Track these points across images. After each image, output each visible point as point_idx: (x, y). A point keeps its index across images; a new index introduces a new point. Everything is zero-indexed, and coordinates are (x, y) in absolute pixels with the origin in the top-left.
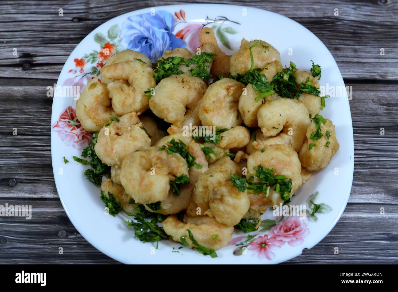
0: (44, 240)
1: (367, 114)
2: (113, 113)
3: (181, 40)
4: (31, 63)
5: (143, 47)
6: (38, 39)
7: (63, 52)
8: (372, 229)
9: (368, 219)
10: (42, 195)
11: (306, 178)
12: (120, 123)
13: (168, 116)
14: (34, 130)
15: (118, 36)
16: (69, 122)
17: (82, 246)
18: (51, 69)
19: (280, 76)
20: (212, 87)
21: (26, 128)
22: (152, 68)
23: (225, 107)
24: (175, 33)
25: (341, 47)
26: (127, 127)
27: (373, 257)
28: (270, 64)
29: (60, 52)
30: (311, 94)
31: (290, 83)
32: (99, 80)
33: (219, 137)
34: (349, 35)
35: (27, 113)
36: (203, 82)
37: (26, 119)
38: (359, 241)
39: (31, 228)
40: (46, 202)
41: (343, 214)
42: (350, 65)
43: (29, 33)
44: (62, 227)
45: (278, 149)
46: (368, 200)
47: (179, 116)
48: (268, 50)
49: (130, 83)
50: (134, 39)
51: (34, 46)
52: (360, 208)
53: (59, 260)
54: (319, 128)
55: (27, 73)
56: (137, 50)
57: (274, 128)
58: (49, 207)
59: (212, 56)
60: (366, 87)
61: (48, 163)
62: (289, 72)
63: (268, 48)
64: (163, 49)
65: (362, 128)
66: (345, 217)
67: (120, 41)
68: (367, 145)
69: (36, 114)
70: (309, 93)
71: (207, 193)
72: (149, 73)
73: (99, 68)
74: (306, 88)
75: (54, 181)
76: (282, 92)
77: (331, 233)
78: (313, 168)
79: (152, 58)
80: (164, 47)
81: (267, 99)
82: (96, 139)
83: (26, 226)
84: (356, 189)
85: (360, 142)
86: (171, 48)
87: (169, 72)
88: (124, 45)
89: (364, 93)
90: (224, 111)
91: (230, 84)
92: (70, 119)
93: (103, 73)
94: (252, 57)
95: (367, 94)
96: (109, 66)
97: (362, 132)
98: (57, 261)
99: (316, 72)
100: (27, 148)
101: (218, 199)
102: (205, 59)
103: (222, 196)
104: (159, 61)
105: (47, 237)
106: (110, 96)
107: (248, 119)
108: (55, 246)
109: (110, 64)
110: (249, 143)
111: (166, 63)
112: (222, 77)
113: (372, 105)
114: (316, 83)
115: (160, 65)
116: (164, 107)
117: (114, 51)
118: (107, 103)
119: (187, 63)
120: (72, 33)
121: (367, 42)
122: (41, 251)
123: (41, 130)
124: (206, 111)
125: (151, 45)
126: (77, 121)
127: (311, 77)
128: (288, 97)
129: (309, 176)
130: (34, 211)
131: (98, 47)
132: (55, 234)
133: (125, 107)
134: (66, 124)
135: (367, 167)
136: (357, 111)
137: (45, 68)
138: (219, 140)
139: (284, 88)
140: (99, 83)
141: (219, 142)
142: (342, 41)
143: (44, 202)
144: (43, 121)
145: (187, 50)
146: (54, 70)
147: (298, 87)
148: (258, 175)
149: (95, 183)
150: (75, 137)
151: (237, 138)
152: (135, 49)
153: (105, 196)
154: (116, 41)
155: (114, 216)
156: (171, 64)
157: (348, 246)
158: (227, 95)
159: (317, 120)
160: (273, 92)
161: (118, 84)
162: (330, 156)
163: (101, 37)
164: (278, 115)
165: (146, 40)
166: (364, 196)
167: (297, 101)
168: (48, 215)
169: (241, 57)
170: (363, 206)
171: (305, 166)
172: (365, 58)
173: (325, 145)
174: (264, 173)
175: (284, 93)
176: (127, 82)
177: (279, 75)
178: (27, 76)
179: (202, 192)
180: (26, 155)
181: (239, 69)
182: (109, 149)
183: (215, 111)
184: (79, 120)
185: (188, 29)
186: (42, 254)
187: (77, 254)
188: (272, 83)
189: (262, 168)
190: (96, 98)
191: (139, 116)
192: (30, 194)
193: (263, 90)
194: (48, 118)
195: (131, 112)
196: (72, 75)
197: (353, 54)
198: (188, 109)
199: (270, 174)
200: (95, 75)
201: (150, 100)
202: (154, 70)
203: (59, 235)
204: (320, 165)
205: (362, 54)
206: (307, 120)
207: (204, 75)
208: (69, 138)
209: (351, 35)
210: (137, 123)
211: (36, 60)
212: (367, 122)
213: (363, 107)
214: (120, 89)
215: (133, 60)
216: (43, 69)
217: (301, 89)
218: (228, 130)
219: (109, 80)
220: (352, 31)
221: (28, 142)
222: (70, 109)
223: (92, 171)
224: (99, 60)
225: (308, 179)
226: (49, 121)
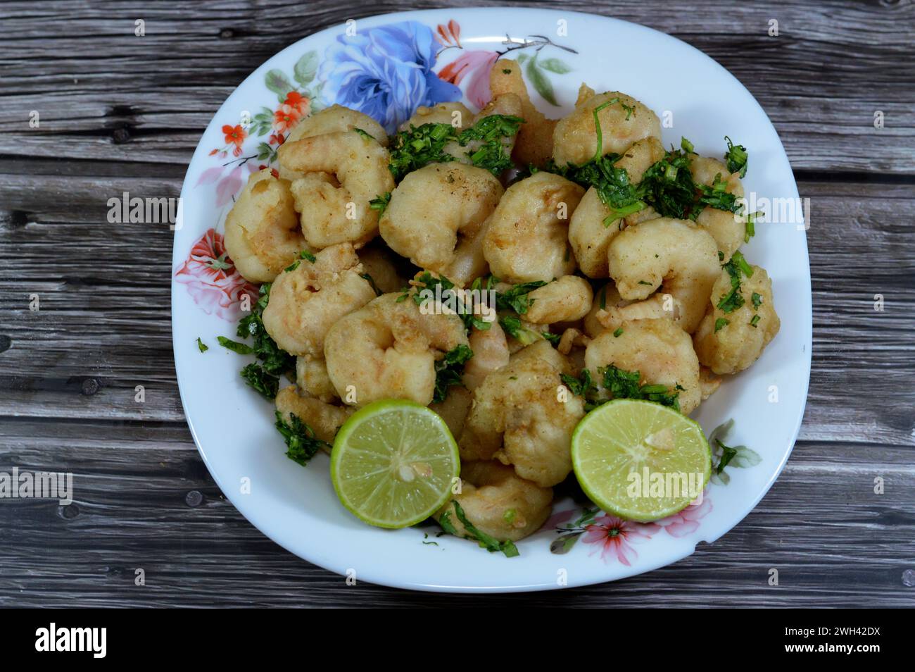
0: (156, 510)
1: (846, 249)
2: (303, 243)
3: (450, 84)
4: (132, 127)
5: (370, 99)
6: (145, 76)
7: (199, 105)
8: (849, 498)
9: (840, 475)
10: (151, 415)
11: (709, 388)
12: (317, 264)
13: (419, 255)
14: (136, 273)
15: (316, 76)
16: (210, 263)
17: (236, 525)
18: (174, 141)
19: (659, 170)
20: (512, 192)
21: (119, 270)
22: (387, 148)
23: (540, 235)
24: (437, 69)
25: (795, 100)
26: (332, 273)
27: (848, 558)
28: (637, 146)
29: (194, 104)
30: (723, 210)
31: (679, 186)
32: (275, 174)
33: (526, 300)
34: (813, 74)
35: (121, 237)
36: (494, 180)
37: (119, 250)
38: (820, 523)
39: (130, 485)
40: (161, 429)
41: (787, 464)
42: (814, 140)
43: (126, 62)
44: (193, 484)
45: (650, 329)
46: (842, 436)
47: (443, 254)
48: (635, 115)
49: (339, 180)
50: (350, 83)
51: (137, 91)
52: (825, 452)
53: (188, 553)
54: (737, 286)
55: (121, 149)
56: (356, 106)
57: (642, 282)
58: (167, 440)
59: (517, 122)
60: (845, 188)
61: (164, 345)
62: (678, 162)
63: (634, 111)
64: (412, 104)
65: (835, 280)
66: (792, 471)
67: (320, 87)
68: (843, 316)
69: (141, 240)
70: (720, 208)
71: (502, 414)
72: (381, 160)
73: (274, 147)
74: (714, 197)
75: (177, 385)
76: (663, 203)
77: (760, 505)
78: (724, 368)
79: (388, 124)
80: (414, 101)
81: (629, 220)
82: (265, 298)
83: (119, 480)
84: (816, 410)
85: (830, 309)
86: (429, 102)
87: (424, 156)
88: (329, 96)
89: (842, 203)
90: (537, 243)
91: (551, 187)
92: (211, 257)
93: (284, 158)
94: (599, 131)
95: (848, 205)
96: (295, 142)
97: (834, 287)
98: (182, 556)
99: (736, 162)
100: (121, 312)
101: (523, 426)
102: (501, 130)
103: (533, 421)
104: (403, 133)
105: (161, 505)
106: (297, 209)
107: (588, 261)
108: (178, 524)
109: (297, 139)
110: (591, 311)
111: (416, 136)
112: (536, 170)
113: (857, 229)
114: (734, 186)
115: (403, 142)
116: (411, 235)
117: (306, 109)
118: (291, 223)
119: (463, 138)
120: (220, 62)
121: (852, 89)
122: (151, 534)
123: (152, 275)
124: (499, 243)
125: (385, 95)
126: (228, 260)
127: (725, 174)
128: (675, 216)
129: (716, 385)
130: (136, 448)
131: (272, 101)
132: (179, 498)
133: (329, 233)
134: (203, 267)
135: (843, 364)
136: (825, 242)
137: (161, 139)
138: (526, 307)
139: (666, 197)
140: (274, 179)
141: (526, 311)
142: (797, 87)
143: (155, 429)
144: (157, 254)
145: (464, 107)
146: (179, 145)
147: (695, 194)
148: (608, 384)
149: (263, 394)
150: (222, 295)
151: (565, 302)
152: (353, 104)
153: (285, 421)
154: (311, 87)
155: (304, 465)
156: (428, 139)
157: (794, 534)
158: (545, 210)
159: (733, 267)
160: (641, 205)
161: (315, 183)
162: (760, 345)
163: (280, 77)
164: (652, 256)
165: (375, 84)
166: (833, 428)
167: (693, 224)
168: (164, 458)
169: (575, 128)
170: (831, 449)
171: (707, 364)
172: (846, 125)
173: (749, 322)
174: (620, 380)
175: (667, 207)
176: (334, 178)
177: (658, 168)
178: (122, 156)
179: (491, 410)
180: (119, 327)
181: (572, 155)
182: (292, 319)
183: (517, 244)
184: (231, 258)
185: (465, 62)
186: (151, 540)
187: (225, 541)
188: (640, 185)
189: (616, 369)
190: (268, 213)
191: (358, 252)
192: (127, 411)
193: (620, 202)
194: (166, 249)
195: (341, 243)
196: (216, 162)
197: (820, 116)
198: (463, 237)
199: (633, 383)
200: (265, 162)
201: (382, 220)
202: (390, 152)
203: (187, 499)
204: (738, 363)
205: (841, 116)
206: (714, 266)
207: (497, 163)
208: (209, 297)
209: (818, 74)
210: (353, 265)
211: (143, 121)
212: (846, 265)
213: (838, 233)
214: (318, 194)
215: (346, 129)
216: (156, 142)
217: (703, 200)
218: (547, 284)
219: (296, 173)
220: (821, 64)
221: (123, 301)
222: (212, 233)
223: (258, 370)
224: (275, 128)
225: (715, 391)
226: (168, 255)
